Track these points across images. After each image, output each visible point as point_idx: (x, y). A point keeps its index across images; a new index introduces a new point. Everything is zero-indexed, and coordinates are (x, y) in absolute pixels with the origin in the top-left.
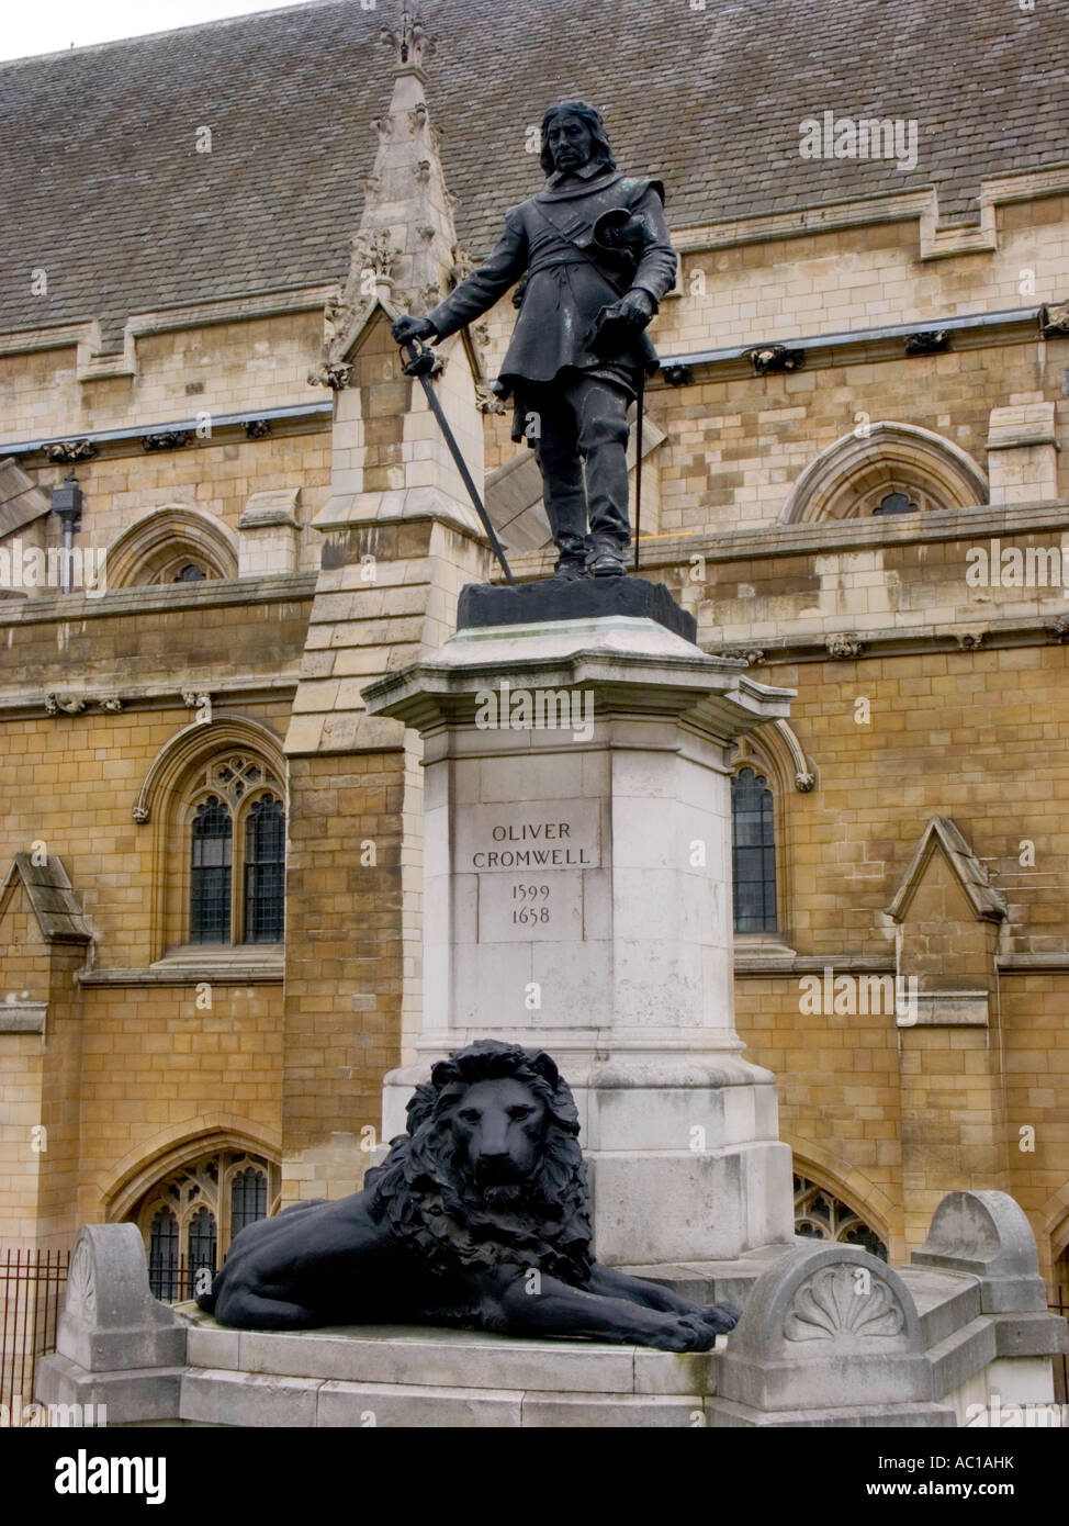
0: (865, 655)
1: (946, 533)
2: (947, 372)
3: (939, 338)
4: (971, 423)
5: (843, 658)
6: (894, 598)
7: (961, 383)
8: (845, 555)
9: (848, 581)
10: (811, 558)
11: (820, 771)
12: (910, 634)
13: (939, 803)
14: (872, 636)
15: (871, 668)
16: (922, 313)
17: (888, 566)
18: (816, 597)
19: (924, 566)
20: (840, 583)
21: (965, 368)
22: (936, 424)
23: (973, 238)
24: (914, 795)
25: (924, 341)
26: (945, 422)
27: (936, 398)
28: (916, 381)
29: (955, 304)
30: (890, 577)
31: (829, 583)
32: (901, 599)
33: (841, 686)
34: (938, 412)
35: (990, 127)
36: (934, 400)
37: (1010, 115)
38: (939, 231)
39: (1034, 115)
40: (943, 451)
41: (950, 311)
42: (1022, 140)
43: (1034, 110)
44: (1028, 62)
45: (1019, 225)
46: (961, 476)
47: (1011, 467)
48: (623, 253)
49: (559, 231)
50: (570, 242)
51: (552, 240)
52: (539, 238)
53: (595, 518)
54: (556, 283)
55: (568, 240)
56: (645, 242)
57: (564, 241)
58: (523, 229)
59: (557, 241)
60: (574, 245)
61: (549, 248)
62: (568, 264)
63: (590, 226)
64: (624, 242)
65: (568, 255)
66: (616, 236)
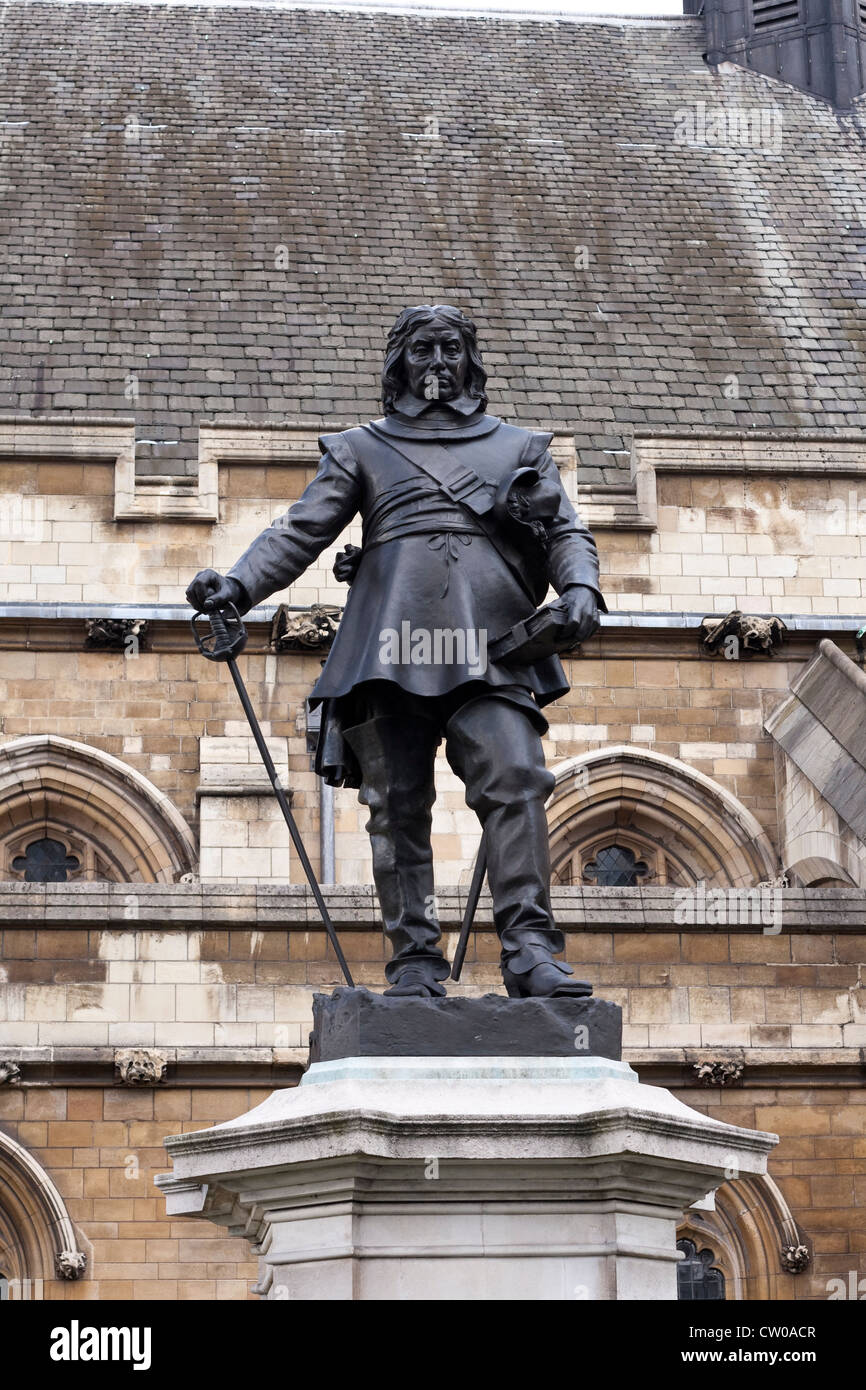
0: (172, 1082)
2: (138, 679)
3: (136, 630)
4: (171, 753)
5: (142, 1085)
6: (215, 1004)
7: (160, 696)
8: (145, 935)
9: (147, 973)
10: (94, 934)
11: (93, 1248)
12: (240, 1057)
14: (185, 1056)
15: (174, 1102)
16: (111, 591)
17: (206, 956)
18: (100, 991)
19: (259, 961)
20: (136, 975)
21: (165, 676)
22: (120, 749)
23: (190, 501)
25: (118, 631)
26: (133, 746)
27: (124, 711)
28: (96, 684)
29: (158, 586)
30: (210, 973)
31: (115, 972)
32: (224, 1005)
33: (128, 1126)
34: (124, 732)
35: (129, 349)
36: (120, 714)
37: (153, 337)
38: (139, 483)
39: (186, 344)
40: (132, 788)
41: (151, 595)
42: (176, 375)
43: (184, 338)
44: (166, 274)
45: (248, 495)
46: (154, 825)
47: (232, 822)
48: (536, 531)
49: (439, 484)
50: (459, 502)
51: (428, 495)
52: (402, 488)
53: (517, 907)
54: (440, 557)
55: (456, 498)
56: (556, 520)
57: (448, 499)
58: (360, 469)
59: (437, 498)
60: (465, 509)
61: (422, 506)
62: (456, 533)
63: (484, 485)
64: (535, 515)
65: (456, 521)
66: (527, 506)
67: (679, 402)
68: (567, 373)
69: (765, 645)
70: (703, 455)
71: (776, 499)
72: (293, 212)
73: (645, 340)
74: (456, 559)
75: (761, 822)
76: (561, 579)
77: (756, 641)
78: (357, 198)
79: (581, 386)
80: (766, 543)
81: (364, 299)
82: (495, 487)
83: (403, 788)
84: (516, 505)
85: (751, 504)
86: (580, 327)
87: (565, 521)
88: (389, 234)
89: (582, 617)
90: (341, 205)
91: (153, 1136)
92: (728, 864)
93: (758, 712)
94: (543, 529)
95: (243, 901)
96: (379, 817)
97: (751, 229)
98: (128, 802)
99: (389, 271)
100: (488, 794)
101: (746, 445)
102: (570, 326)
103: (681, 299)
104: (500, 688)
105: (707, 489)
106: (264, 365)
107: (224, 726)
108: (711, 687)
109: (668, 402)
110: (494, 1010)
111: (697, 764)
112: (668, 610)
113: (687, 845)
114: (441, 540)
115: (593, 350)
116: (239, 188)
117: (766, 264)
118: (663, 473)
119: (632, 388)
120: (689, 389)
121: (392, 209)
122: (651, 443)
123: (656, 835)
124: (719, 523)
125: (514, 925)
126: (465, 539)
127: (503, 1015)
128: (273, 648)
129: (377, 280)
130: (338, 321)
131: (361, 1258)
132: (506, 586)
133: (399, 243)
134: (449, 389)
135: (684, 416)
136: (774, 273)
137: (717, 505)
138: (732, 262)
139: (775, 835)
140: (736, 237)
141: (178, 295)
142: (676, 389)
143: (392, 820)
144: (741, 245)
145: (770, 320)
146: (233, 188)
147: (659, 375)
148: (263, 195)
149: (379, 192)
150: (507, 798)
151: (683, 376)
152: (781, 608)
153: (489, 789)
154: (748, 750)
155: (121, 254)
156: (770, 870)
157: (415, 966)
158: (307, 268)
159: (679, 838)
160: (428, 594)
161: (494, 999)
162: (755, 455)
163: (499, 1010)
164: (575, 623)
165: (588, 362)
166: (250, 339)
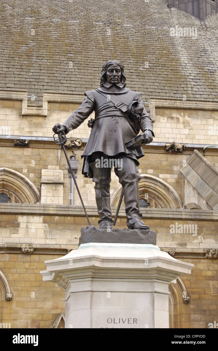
0: (35, 253)
1: (66, 213)
2: (27, 154)
3: (27, 142)
4: (34, 173)
5: (27, 253)
6: (46, 233)
7: (32, 159)
8: (29, 216)
9: (30, 226)
10: (17, 216)
12: (52, 247)
13: (57, 308)
14: (38, 246)
15: (36, 258)
16: (21, 133)
17: (44, 222)
19: (57, 223)
20: (27, 226)
21: (33, 154)
22: (22, 172)
23: (41, 111)
24: (48, 305)
25: (22, 142)
26: (25, 171)
27: (23, 162)
28: (16, 155)
29: (32, 132)
30: (45, 226)
31: (22, 225)
32: (48, 234)
33: (24, 263)
34: (23, 167)
35: (25, 73)
36: (22, 163)
37: (31, 71)
38: (28, 106)
39: (39, 73)
40: (24, 181)
41: (30, 134)
42: (37, 80)
43: (39, 71)
44: (34, 55)
45: (55, 110)
46: (30, 190)
47: (49, 190)
48: (138, 117)
49: (114, 104)
50: (119, 109)
51: (112, 107)
52: (105, 105)
53: (131, 207)
54: (114, 122)
55: (118, 108)
56: (142, 114)
57: (116, 108)
58: (95, 100)
59: (114, 108)
60: (120, 110)
61: (110, 109)
62: (118, 116)
63: (125, 105)
64: (137, 113)
65: (118, 113)
66: (135, 110)
67: (160, 91)
68: (133, 83)
69: (181, 151)
70: (166, 104)
71: (184, 115)
72: (66, 41)
73: (152, 75)
74: (118, 123)
75: (178, 194)
76: (143, 128)
77: (178, 149)
78: (82, 38)
79: (136, 86)
80: (182, 126)
81: (83, 63)
82: (128, 105)
83: (104, 178)
84: (133, 110)
85: (178, 116)
86: (136, 72)
87: (144, 114)
88: (90, 47)
89: (149, 138)
90: (78, 40)
91: (30, 266)
92: (170, 204)
93: (179, 167)
94: (139, 116)
95: (54, 209)
96: (97, 185)
97: (178, 49)
98: (24, 185)
99: (89, 56)
100: (125, 180)
101: (177, 101)
102: (134, 71)
103: (161, 65)
104: (128, 154)
105: (167, 112)
106: (58, 78)
107: (48, 166)
108: (167, 161)
109: (157, 91)
110: (126, 232)
111: (163, 179)
112: (157, 141)
113: (160, 199)
114: (114, 118)
115: (139, 77)
116: (53, 35)
117: (182, 58)
118: (157, 108)
119: (149, 87)
120: (163, 88)
121: (91, 41)
122: (154, 100)
123: (153, 196)
124: (170, 121)
125: (130, 212)
126: (120, 118)
127: (128, 233)
128: (60, 148)
129: (86, 58)
130: (77, 68)
131: (93, 291)
132: (130, 130)
133: (92, 50)
134: (117, 81)
135: (161, 94)
136: (184, 60)
137: (170, 116)
138: (174, 57)
139: (182, 197)
140: (175, 51)
141: (37, 60)
142: (159, 87)
143: (101, 186)
144: (176, 53)
145: (183, 71)
146: (51, 34)
147: (155, 84)
148: (58, 36)
149: (87, 37)
150: (129, 181)
151: (161, 84)
152: (185, 141)
153: (125, 179)
154: (176, 176)
155: (23, 50)
156: (180, 206)
157: (105, 221)
158: (69, 55)
159: (158, 197)
160: (111, 131)
161: (126, 229)
162: (179, 104)
163: (127, 232)
164: (147, 139)
165: (138, 80)
166: (55, 72)
